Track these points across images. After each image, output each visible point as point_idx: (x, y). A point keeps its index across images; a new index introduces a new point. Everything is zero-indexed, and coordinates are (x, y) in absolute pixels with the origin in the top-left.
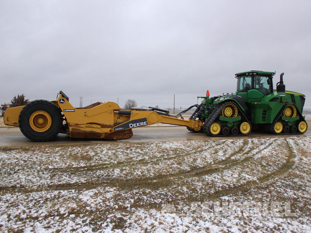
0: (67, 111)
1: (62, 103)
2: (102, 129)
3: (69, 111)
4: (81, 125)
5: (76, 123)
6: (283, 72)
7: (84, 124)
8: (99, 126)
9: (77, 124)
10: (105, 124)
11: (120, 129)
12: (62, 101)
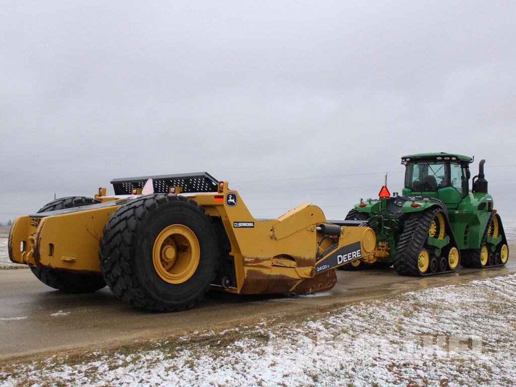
0: (240, 225)
1: (232, 204)
2: (297, 269)
3: (244, 224)
4: (264, 260)
5: (255, 256)
6: (482, 159)
7: (269, 259)
8: (293, 263)
9: (257, 260)
10: (302, 257)
11: (325, 267)
12: (232, 199)
